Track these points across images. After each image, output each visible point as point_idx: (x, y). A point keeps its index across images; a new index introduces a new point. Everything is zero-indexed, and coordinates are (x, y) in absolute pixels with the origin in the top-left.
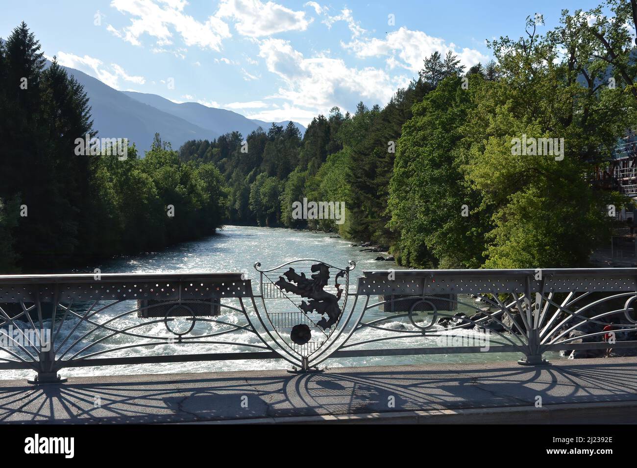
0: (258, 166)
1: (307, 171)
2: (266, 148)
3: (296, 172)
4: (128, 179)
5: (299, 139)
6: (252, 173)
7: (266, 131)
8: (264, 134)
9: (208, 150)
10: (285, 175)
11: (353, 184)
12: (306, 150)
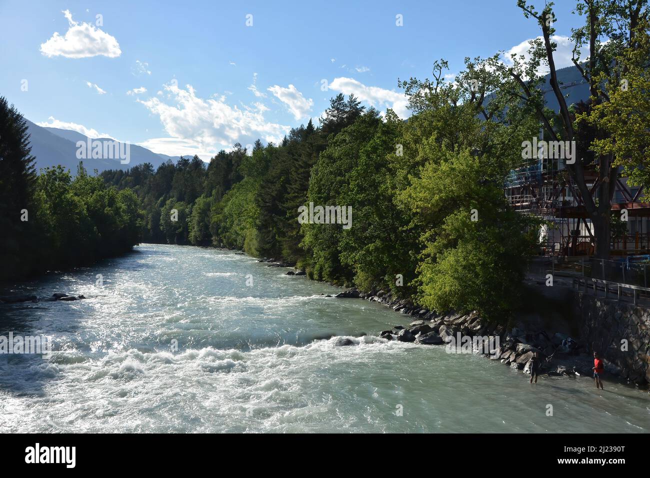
0: (168, 192)
1: (211, 198)
2: (175, 177)
3: (202, 197)
4: (61, 201)
5: (204, 170)
6: (162, 198)
7: (175, 163)
8: (173, 165)
9: (122, 179)
10: (192, 201)
11: (262, 208)
12: (211, 180)
